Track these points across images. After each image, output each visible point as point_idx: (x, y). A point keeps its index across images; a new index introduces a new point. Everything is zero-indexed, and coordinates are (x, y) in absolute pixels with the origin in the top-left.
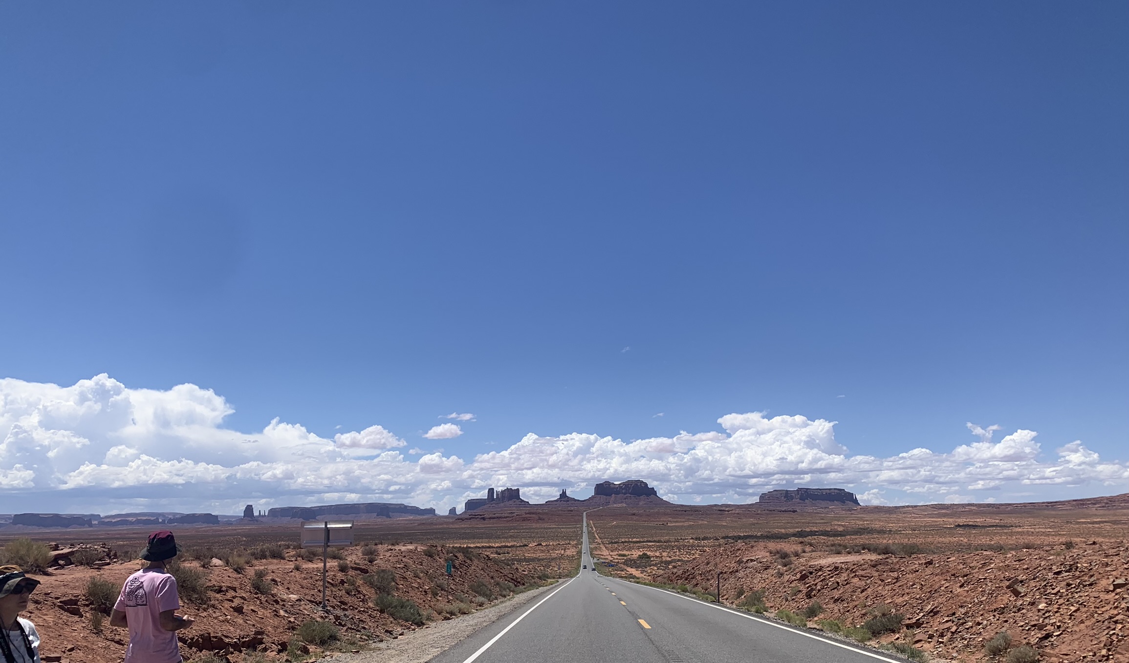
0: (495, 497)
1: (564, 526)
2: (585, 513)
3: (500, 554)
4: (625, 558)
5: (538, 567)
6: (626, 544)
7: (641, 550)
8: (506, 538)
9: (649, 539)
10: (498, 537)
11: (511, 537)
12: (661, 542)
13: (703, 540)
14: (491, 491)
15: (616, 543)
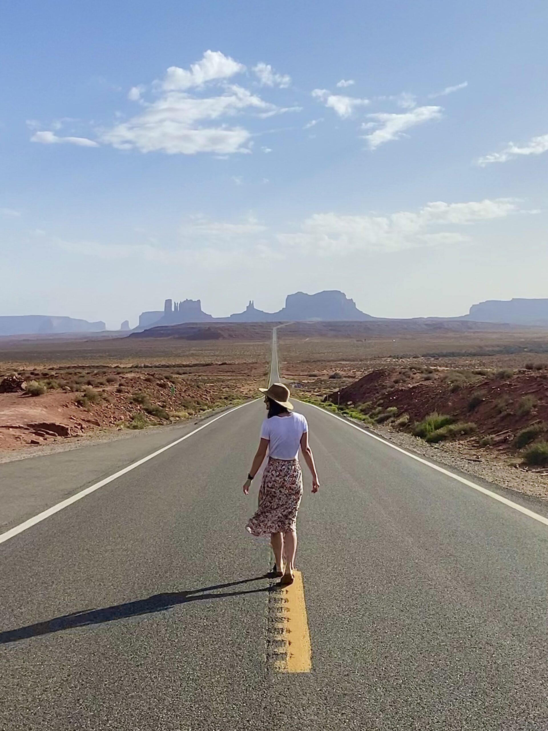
0: (173, 310)
1: (252, 344)
2: (275, 329)
3: (180, 374)
4: (316, 378)
5: (223, 388)
6: (319, 363)
7: (333, 369)
8: (187, 356)
9: (344, 357)
10: (179, 356)
11: (192, 355)
12: (357, 361)
13: (401, 358)
14: (168, 302)
15: (307, 362)
